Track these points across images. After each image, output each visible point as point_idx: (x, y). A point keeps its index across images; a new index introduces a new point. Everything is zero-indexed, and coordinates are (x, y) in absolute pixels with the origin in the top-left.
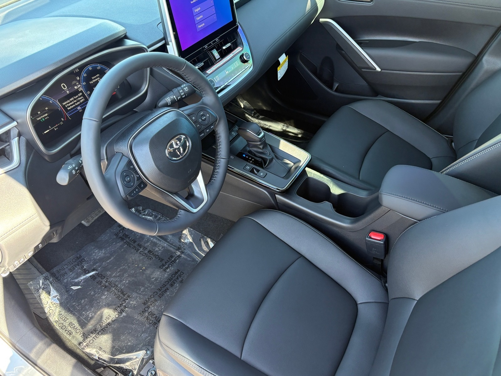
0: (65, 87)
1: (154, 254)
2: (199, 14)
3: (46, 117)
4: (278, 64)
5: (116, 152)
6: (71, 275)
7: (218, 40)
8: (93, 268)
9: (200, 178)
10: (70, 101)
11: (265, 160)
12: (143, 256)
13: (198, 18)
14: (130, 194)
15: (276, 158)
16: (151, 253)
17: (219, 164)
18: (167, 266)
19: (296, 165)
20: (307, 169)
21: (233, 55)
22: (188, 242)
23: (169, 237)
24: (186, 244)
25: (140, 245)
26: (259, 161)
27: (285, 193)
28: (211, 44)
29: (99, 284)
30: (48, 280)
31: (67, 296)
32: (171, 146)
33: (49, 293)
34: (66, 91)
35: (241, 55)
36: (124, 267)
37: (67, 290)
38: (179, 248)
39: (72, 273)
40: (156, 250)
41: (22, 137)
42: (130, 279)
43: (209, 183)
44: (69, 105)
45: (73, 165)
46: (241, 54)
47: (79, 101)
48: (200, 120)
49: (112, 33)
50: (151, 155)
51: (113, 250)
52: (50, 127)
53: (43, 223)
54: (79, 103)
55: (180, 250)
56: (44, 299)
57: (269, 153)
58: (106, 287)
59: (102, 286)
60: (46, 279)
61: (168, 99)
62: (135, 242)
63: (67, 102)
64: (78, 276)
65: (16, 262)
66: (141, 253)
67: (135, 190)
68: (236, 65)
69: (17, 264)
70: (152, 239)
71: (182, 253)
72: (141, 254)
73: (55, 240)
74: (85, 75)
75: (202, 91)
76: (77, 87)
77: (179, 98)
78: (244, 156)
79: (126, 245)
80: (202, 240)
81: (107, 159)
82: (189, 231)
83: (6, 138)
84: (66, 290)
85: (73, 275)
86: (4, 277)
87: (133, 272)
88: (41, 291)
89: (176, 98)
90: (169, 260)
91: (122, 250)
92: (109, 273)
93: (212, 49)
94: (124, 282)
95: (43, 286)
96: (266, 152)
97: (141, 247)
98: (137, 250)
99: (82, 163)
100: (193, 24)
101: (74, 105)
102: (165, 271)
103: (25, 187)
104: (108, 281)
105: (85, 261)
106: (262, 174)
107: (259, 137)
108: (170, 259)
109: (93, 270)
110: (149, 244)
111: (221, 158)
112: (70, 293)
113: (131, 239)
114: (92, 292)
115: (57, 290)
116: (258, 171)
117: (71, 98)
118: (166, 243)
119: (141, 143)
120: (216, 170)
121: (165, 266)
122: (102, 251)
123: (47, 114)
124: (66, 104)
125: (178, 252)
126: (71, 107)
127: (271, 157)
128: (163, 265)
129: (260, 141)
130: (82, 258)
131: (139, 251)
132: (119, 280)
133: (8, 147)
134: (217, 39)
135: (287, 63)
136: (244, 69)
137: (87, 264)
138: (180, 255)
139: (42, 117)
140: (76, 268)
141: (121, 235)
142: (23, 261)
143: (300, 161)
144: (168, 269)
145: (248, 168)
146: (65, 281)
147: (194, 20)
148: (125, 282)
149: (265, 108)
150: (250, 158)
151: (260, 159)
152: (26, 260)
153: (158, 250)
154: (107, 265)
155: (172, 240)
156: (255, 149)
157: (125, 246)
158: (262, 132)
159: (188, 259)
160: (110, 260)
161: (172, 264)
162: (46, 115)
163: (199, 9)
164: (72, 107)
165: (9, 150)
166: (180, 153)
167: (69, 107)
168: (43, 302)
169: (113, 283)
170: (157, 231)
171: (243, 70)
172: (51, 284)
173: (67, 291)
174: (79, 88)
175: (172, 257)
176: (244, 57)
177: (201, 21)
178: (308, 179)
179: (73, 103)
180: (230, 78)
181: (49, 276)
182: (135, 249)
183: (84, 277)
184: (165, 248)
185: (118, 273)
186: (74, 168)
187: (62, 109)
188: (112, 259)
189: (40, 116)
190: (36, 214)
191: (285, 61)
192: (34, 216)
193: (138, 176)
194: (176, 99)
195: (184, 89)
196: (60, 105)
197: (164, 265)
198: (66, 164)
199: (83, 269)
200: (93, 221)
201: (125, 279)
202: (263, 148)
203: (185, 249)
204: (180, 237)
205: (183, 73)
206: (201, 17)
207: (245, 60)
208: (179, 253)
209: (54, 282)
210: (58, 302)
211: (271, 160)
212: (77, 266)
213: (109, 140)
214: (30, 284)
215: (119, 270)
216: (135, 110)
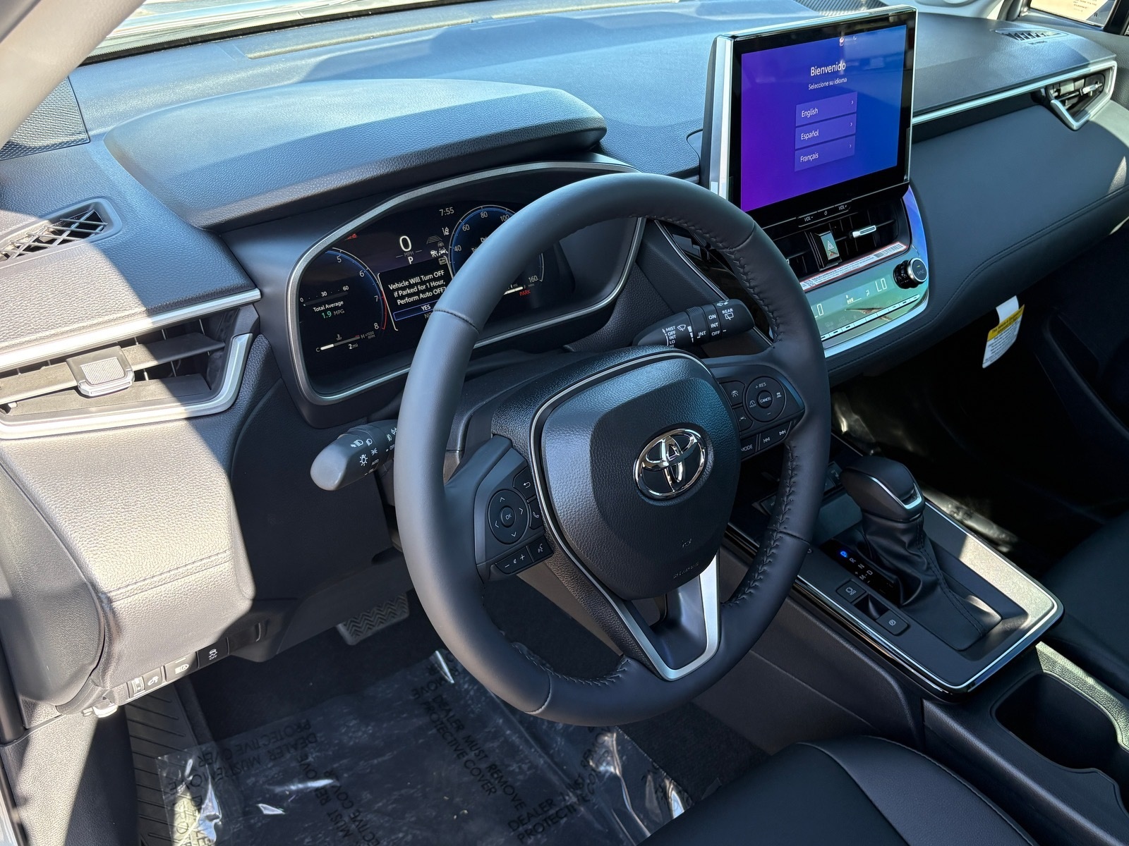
0: (406, 245)
1: (503, 780)
2: (811, 124)
3: (336, 308)
4: (993, 320)
5: (494, 435)
6: (271, 769)
7: (846, 209)
8: (329, 769)
9: (709, 578)
10: (410, 283)
11: (909, 584)
12: (472, 777)
13: (805, 137)
14: (499, 563)
15: (944, 586)
16: (496, 772)
17: (774, 551)
18: (530, 827)
19: (1010, 624)
20: (1041, 647)
21: (876, 259)
22: (607, 775)
23: (556, 742)
24: (600, 776)
25: (472, 742)
26: (891, 583)
27: (957, 703)
28: (822, 215)
29: (332, 820)
30: (209, 764)
31: (242, 827)
32: (655, 454)
33: (198, 802)
34: (407, 257)
35: (902, 265)
36: (412, 791)
37: (247, 809)
38: (576, 783)
39: (273, 766)
40: (511, 769)
41: (261, 338)
42: (418, 832)
43: (730, 600)
44: (405, 293)
45: (367, 442)
46: (900, 260)
47: (431, 289)
48: (753, 404)
49: (571, 117)
50: (591, 462)
51: (396, 732)
52: (339, 338)
53: (238, 586)
54: (428, 294)
55: (579, 792)
56: (183, 815)
57: (929, 564)
58: (347, 833)
59: (338, 828)
60: (204, 759)
61: (670, 332)
62: (460, 727)
63: (400, 285)
64: (288, 779)
65: (137, 681)
66: (468, 764)
67: (516, 554)
68: (880, 288)
69: (139, 688)
70: (508, 732)
71: (583, 800)
72: (467, 767)
73: (256, 653)
74: (466, 228)
75: (778, 321)
76: (438, 253)
77: (701, 334)
78: (844, 554)
79: (434, 731)
80: (649, 778)
81: (463, 451)
82: (619, 742)
83: (222, 330)
84: (245, 807)
85: (275, 770)
86: (100, 717)
87: (434, 814)
88: (181, 789)
89: (693, 332)
90: (540, 811)
91: (421, 741)
92: (368, 795)
93: (824, 229)
94: (401, 835)
95: (191, 778)
96: (919, 560)
97: (474, 748)
98: (459, 752)
99: (393, 442)
100: (789, 148)
101: (416, 298)
102: (521, 839)
103: (224, 469)
104: (359, 818)
105: (316, 741)
106: (892, 623)
107: (908, 507)
108: (545, 809)
109: (326, 776)
110: (496, 744)
111: (785, 533)
112: (252, 821)
113: (453, 716)
114: (306, 837)
115: (223, 804)
116: (882, 610)
117: (413, 277)
118: (546, 757)
119: (572, 423)
120: (763, 565)
121: (525, 826)
122: (367, 727)
123: (342, 303)
124: (398, 289)
125: (571, 794)
126: (407, 300)
127: (930, 579)
128: (520, 821)
129: (906, 520)
130: (311, 730)
131: (465, 759)
132: (387, 825)
133: (219, 354)
134: (841, 206)
135: (1016, 327)
136: (901, 304)
137: (318, 751)
138: (576, 807)
139: (327, 306)
140: (288, 756)
141: (428, 696)
142: (155, 684)
143: (1022, 613)
144: (532, 837)
145: (852, 592)
146: (251, 781)
147: (793, 138)
148: (403, 838)
149: (910, 447)
150: (861, 566)
151: (895, 577)
152: (165, 683)
153: (517, 770)
154: (368, 771)
155: (562, 755)
156: (884, 542)
157: (430, 733)
158: (919, 495)
159: (597, 826)
160: (380, 760)
161: (545, 825)
162: (340, 304)
163: (815, 111)
164: (411, 299)
165: (219, 363)
166: (674, 480)
167: (402, 297)
168: (176, 824)
169: (369, 831)
170: (546, 703)
171: (897, 306)
172: (213, 778)
173: (245, 814)
174: (442, 256)
175: (551, 803)
176: (910, 271)
177: (810, 147)
178: (1042, 678)
179: (415, 290)
180: (855, 317)
181: (215, 755)
182: (454, 747)
183: (301, 786)
184: (539, 772)
185: (392, 804)
186: (366, 450)
187: (383, 299)
188: (386, 758)
189: (324, 303)
190: (228, 552)
191: (1013, 318)
192: (220, 556)
193: (537, 516)
194: (691, 334)
195: (723, 312)
196: (382, 289)
197: (524, 822)
198: (349, 433)
199: (303, 762)
200: (370, 633)
201: (405, 828)
202: (911, 544)
203: (593, 793)
204: (590, 751)
205: (738, 255)
206: (815, 134)
207: (911, 279)
208: (574, 799)
209: (220, 776)
210: (214, 837)
211: (930, 588)
212: (292, 751)
213: (482, 400)
214: (163, 762)
215: (396, 795)
216: (568, 346)
